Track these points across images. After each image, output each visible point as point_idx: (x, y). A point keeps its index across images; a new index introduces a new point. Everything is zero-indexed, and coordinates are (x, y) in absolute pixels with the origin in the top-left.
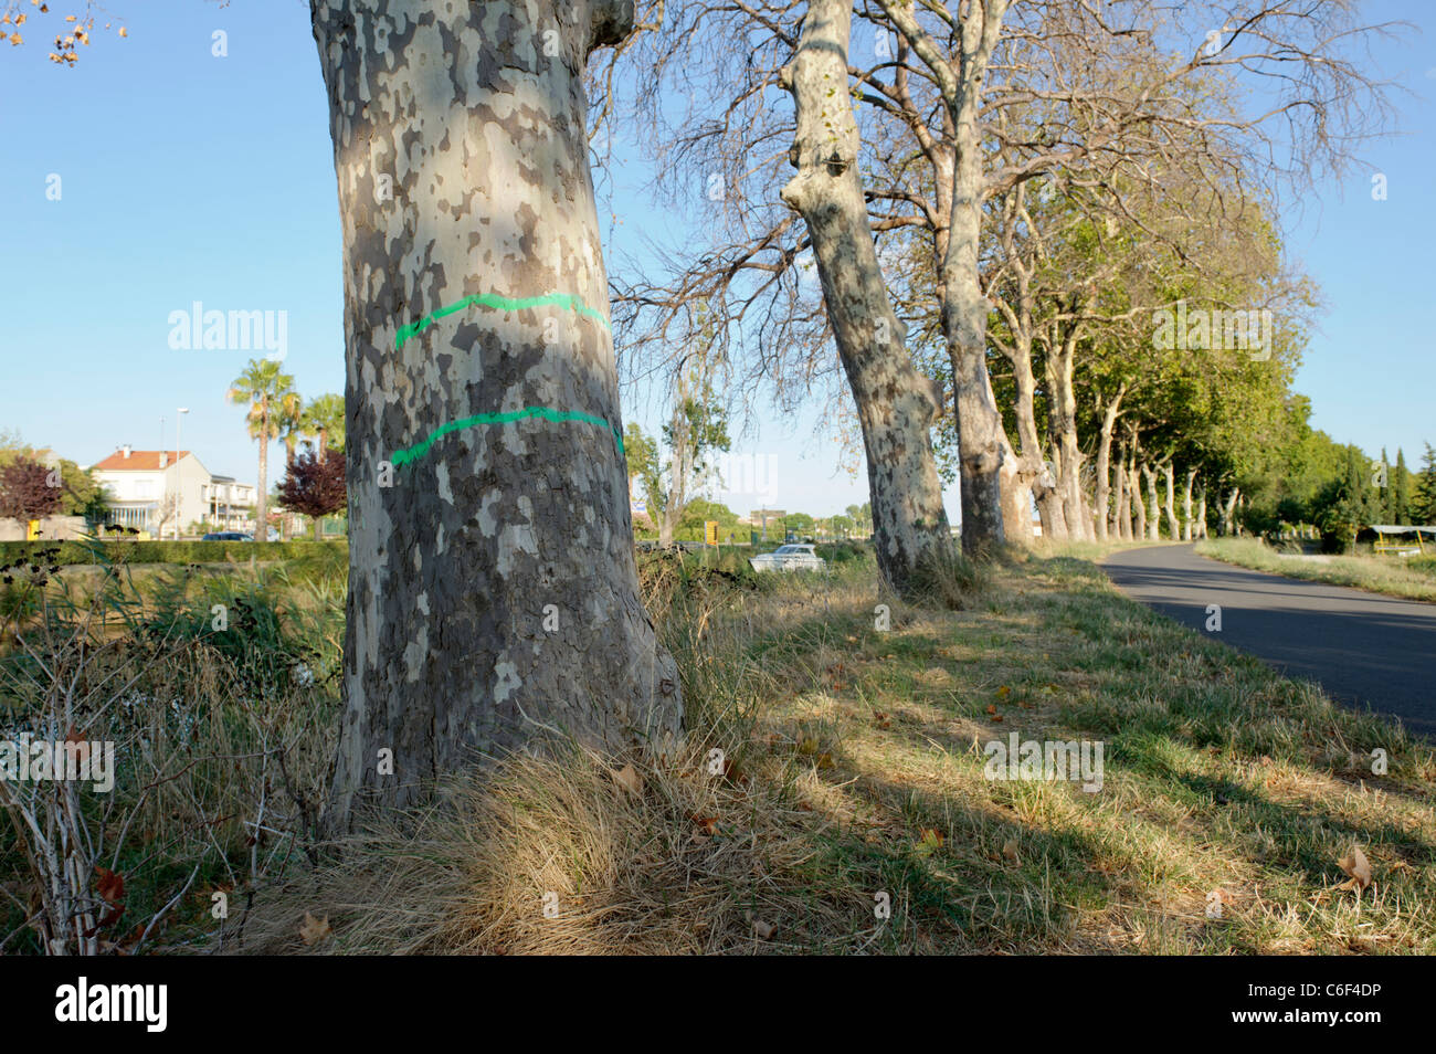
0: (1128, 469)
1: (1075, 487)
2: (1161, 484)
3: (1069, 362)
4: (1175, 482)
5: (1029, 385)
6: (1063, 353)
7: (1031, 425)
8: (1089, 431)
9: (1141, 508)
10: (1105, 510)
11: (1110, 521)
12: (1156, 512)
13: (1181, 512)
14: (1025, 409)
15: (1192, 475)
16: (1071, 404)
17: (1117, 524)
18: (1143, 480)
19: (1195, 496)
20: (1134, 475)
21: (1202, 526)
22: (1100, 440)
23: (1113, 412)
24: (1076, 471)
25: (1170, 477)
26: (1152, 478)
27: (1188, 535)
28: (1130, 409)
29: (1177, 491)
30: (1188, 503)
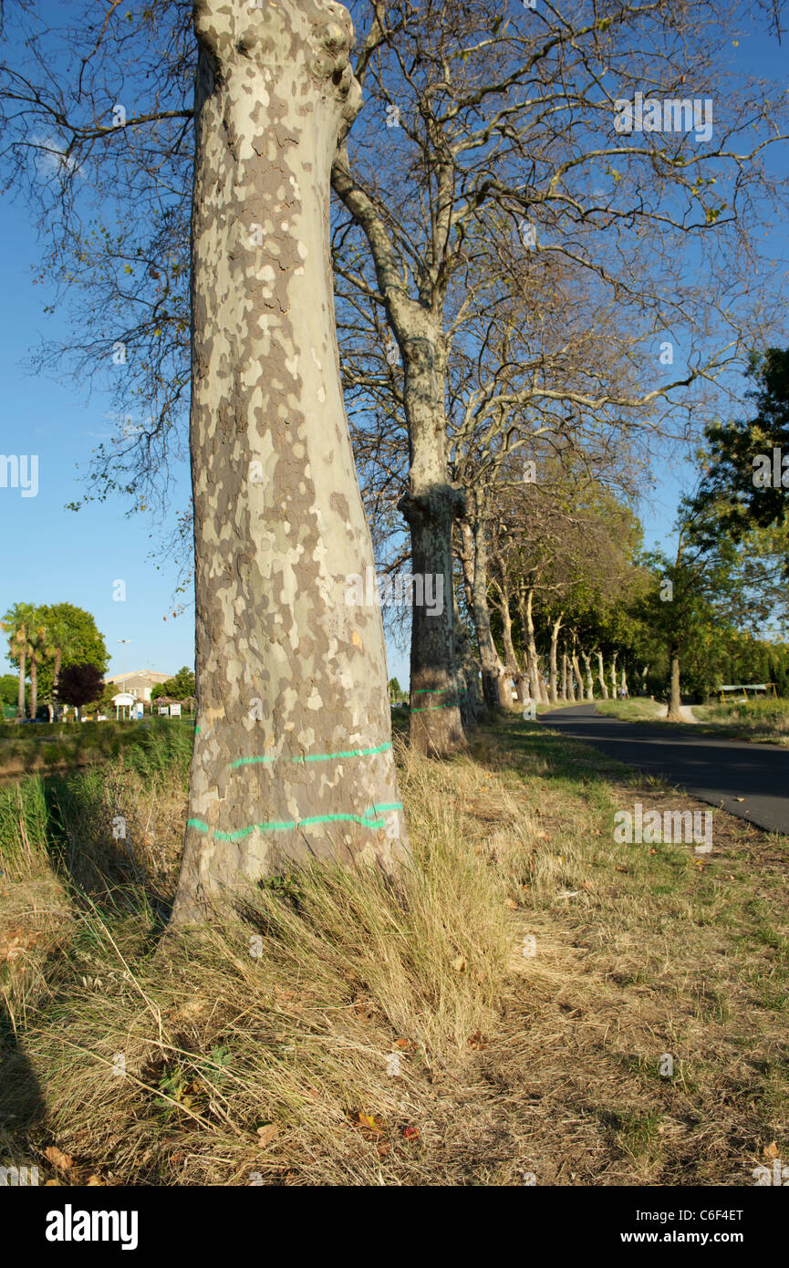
0: (571, 656)
1: (535, 673)
2: (595, 664)
3: (530, 605)
4: (604, 661)
5: (509, 623)
6: (526, 598)
7: (510, 644)
8: (543, 641)
9: (581, 680)
10: (555, 683)
11: (559, 690)
12: (591, 681)
13: (608, 680)
14: (507, 635)
15: (615, 656)
16: (531, 628)
17: (564, 692)
18: (581, 662)
19: (618, 670)
20: (575, 660)
21: (625, 689)
22: (550, 642)
23: (557, 627)
24: (535, 665)
25: (601, 658)
26: (588, 660)
27: (615, 695)
28: (567, 622)
29: (606, 667)
30: (614, 675)
